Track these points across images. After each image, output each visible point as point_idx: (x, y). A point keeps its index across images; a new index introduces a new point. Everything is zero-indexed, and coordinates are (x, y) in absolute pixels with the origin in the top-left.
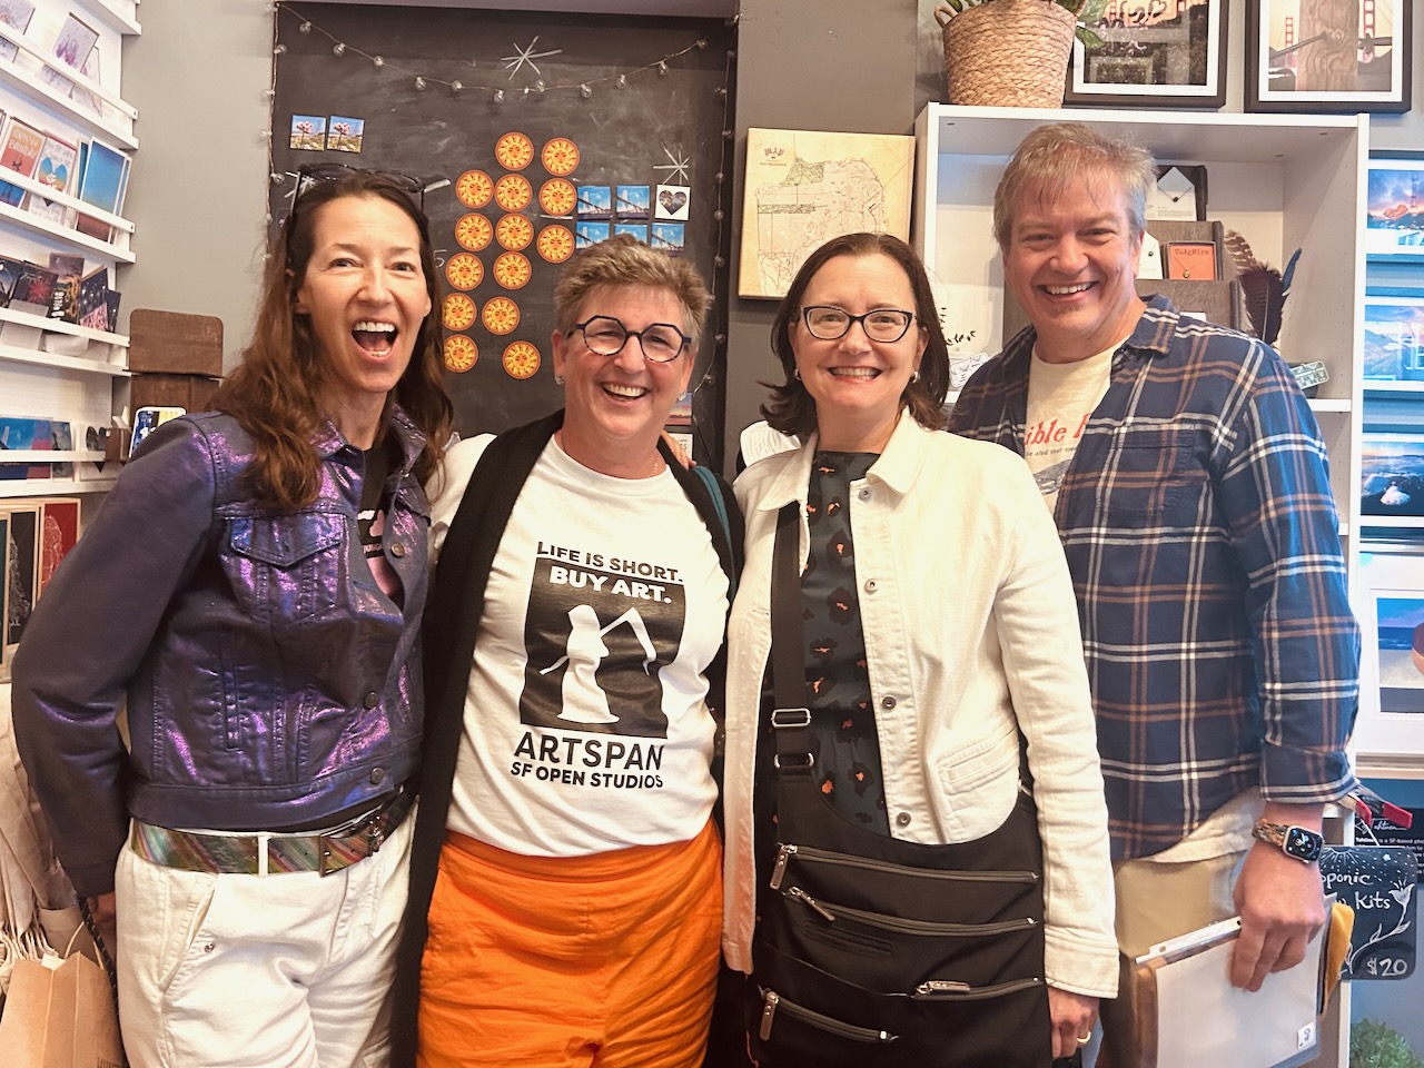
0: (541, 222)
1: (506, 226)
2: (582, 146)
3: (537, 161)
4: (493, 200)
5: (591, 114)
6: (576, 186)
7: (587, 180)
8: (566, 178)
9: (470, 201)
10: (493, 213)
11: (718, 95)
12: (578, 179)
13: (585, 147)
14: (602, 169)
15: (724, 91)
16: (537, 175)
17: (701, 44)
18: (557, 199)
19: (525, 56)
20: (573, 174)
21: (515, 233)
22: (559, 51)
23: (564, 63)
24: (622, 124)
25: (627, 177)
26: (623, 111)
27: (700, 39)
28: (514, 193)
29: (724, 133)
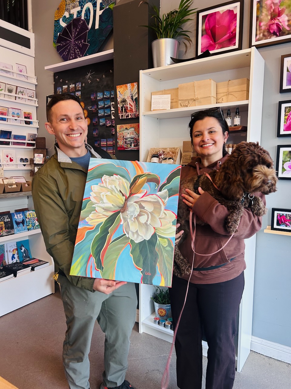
19: (89, 75)
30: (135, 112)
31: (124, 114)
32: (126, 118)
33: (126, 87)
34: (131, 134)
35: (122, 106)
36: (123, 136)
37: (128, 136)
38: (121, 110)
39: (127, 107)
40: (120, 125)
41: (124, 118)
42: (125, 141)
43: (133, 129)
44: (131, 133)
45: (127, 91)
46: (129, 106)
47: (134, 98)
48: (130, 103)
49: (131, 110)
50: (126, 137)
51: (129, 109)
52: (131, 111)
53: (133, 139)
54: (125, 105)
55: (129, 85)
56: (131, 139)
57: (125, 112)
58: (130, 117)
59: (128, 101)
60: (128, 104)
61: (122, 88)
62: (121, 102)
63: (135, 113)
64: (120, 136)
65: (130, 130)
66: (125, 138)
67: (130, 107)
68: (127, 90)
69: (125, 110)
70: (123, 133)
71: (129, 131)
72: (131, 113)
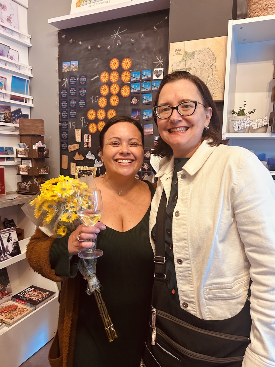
0: (122, 85)
1: (113, 87)
2: (132, 60)
3: (120, 66)
4: (109, 79)
5: (135, 49)
6: (131, 72)
7: (134, 70)
8: (128, 70)
9: (104, 81)
10: (109, 84)
12: (131, 70)
13: (133, 60)
14: (138, 66)
16: (120, 70)
17: (166, 18)
18: (126, 77)
20: (130, 69)
21: (115, 89)
22: (126, 30)
23: (127, 33)
24: (143, 50)
25: (145, 68)
26: (144, 46)
28: (114, 77)
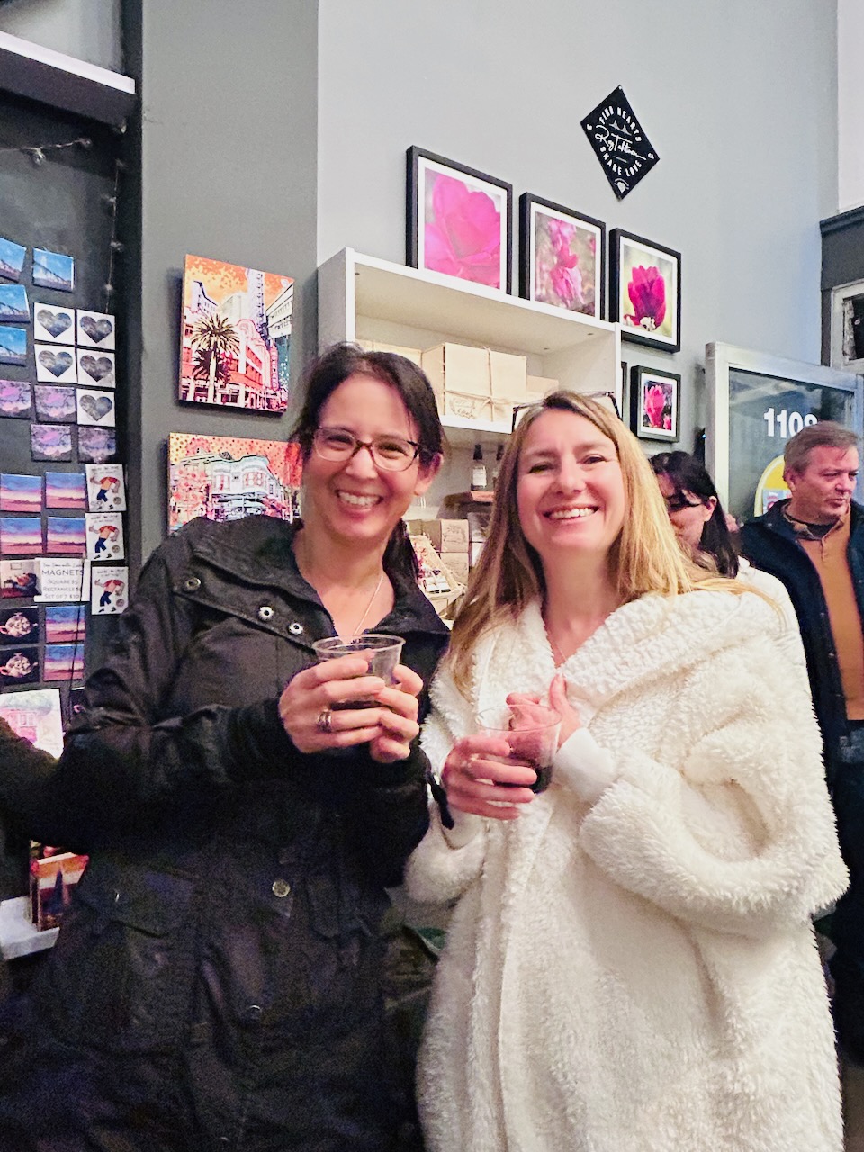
11: (104, 202)
15: (113, 200)
17: (86, 143)
27: (84, 135)
29: (114, 244)
30: (272, 388)
31: (211, 384)
32: (219, 401)
33: (242, 278)
34: (251, 482)
35: (204, 346)
36: (208, 487)
37: (235, 488)
38: (198, 363)
39: (231, 359)
40: (192, 436)
41: (210, 401)
42: (216, 506)
43: (261, 463)
44: (251, 476)
45: (240, 293)
46: (242, 358)
47: (274, 334)
48: (253, 349)
49: (255, 378)
50: (225, 492)
51: (242, 369)
52: (251, 383)
53: (258, 500)
54: (222, 351)
55: (253, 276)
56: (249, 503)
57: (217, 376)
58: (241, 403)
59: (240, 334)
60: (242, 347)
61: (219, 277)
62: (203, 331)
63: (272, 392)
64: (190, 483)
65: (248, 464)
66: (214, 496)
67: (247, 365)
68: (246, 291)
69: (219, 367)
70: (208, 473)
71: (237, 469)
72: (249, 390)
